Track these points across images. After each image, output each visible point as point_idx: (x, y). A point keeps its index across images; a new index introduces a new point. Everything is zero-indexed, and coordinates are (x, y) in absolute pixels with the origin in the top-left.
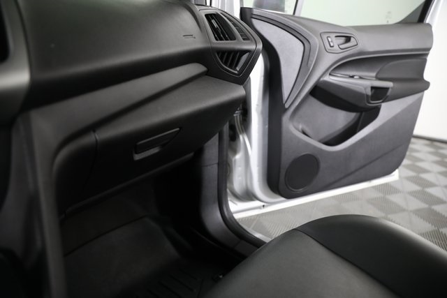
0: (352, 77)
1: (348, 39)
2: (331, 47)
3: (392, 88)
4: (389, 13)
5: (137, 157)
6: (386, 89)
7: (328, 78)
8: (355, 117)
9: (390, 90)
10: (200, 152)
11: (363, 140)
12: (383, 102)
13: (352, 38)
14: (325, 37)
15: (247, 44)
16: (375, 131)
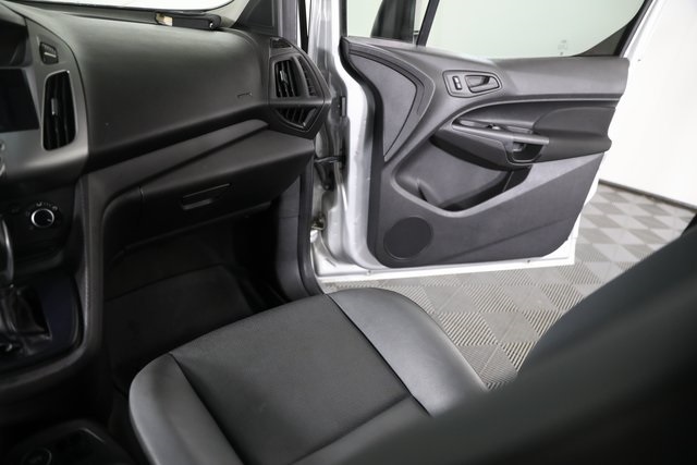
0: (489, 127)
1: (486, 80)
2: (457, 89)
3: (547, 145)
4: (565, 41)
5: (187, 207)
6: (539, 146)
7: (451, 128)
8: (500, 176)
9: (543, 148)
10: (277, 202)
11: (498, 208)
12: (534, 162)
13: (491, 79)
14: (450, 77)
15: (315, 99)
16: (518, 198)
